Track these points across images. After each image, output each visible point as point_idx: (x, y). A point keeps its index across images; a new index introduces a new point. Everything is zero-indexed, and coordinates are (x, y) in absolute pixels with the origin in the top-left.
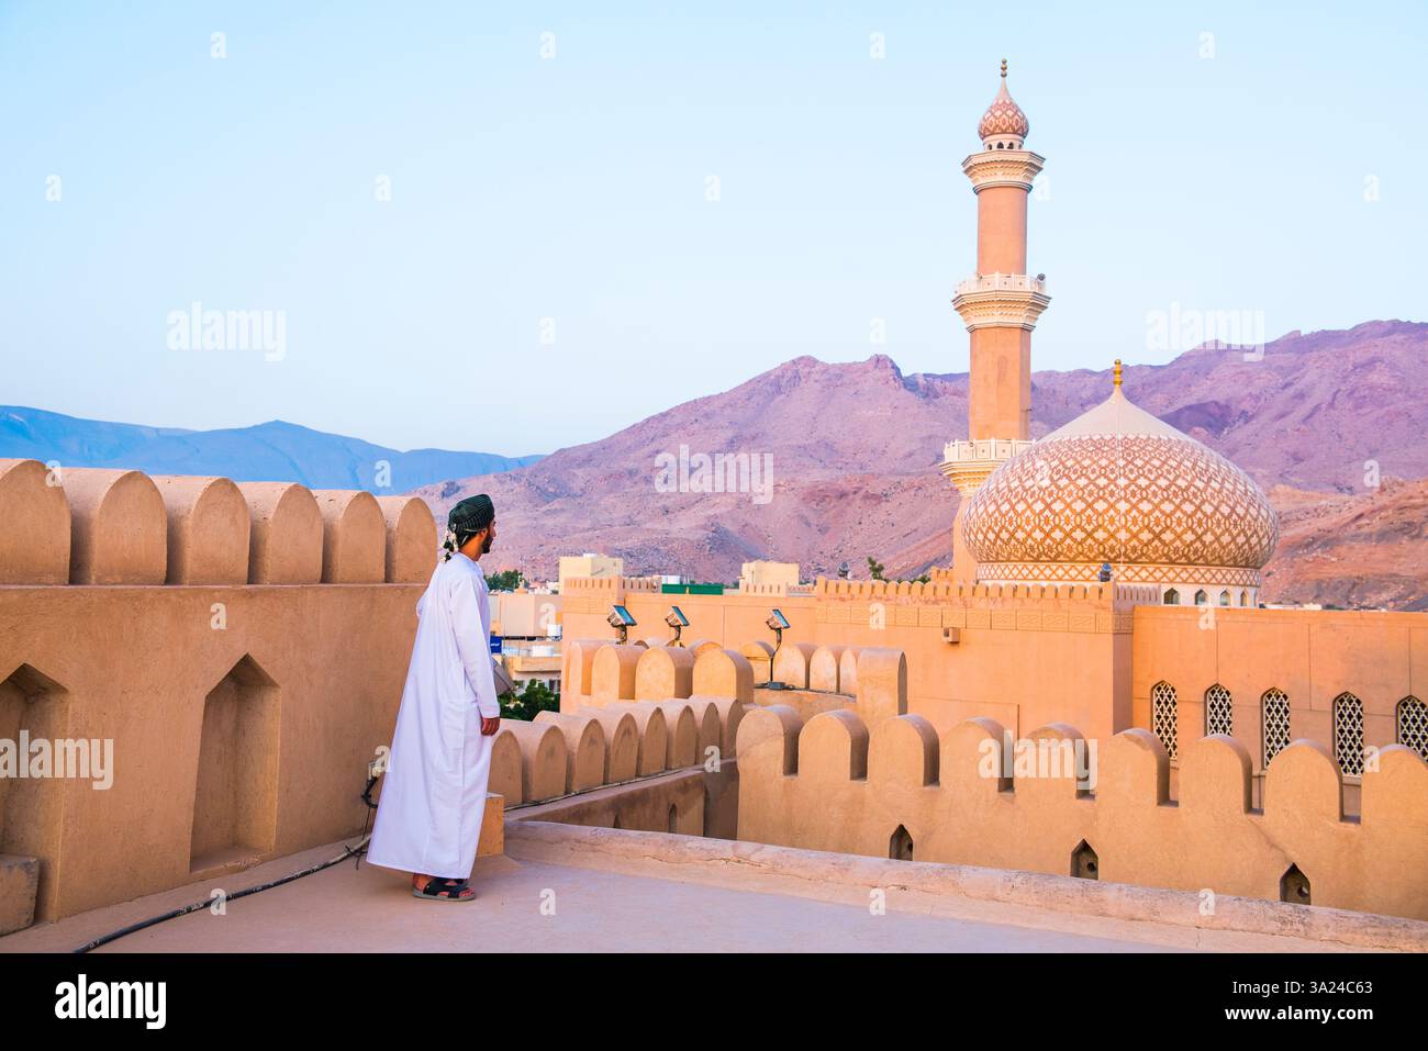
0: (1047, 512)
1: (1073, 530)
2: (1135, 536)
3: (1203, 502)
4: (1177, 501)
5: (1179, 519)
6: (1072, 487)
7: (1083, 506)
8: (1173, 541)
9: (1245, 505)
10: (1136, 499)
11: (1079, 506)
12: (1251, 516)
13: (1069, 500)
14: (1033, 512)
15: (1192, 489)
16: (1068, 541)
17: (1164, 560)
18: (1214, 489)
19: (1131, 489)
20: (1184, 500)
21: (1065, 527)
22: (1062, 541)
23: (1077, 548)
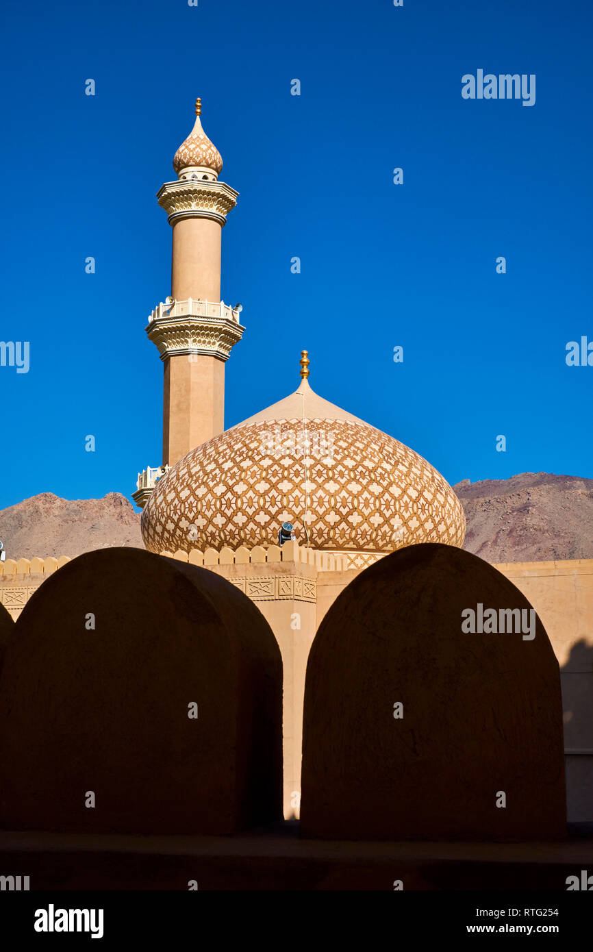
0: (229, 495)
1: (256, 513)
2: (321, 518)
3: (390, 484)
4: (364, 482)
5: (366, 500)
6: (255, 468)
7: (267, 486)
8: (360, 524)
9: (433, 490)
10: (323, 479)
11: (262, 487)
12: (439, 502)
13: (252, 481)
14: (214, 495)
15: (380, 470)
16: (251, 525)
17: (351, 545)
18: (401, 472)
19: (317, 469)
20: (371, 481)
21: (248, 510)
22: (245, 525)
23: (260, 533)
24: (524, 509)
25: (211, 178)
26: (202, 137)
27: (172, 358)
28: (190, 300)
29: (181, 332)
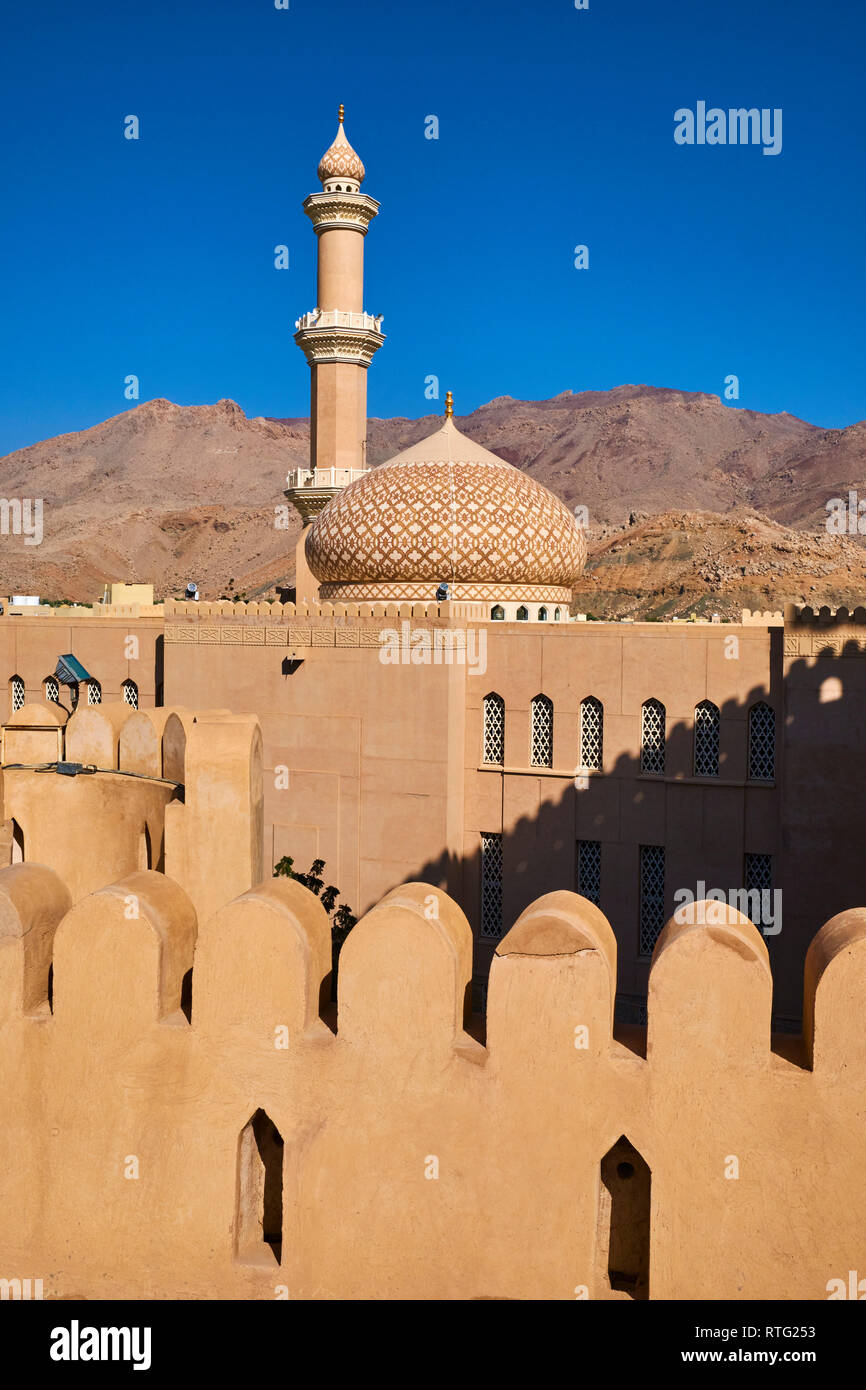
0: (386, 535)
1: (410, 552)
2: (466, 557)
3: (525, 526)
4: (503, 525)
5: (505, 541)
6: (409, 511)
7: (420, 528)
8: (499, 562)
9: (561, 528)
10: (467, 522)
11: (415, 529)
12: (566, 538)
13: (406, 523)
14: (372, 533)
15: (516, 513)
16: (405, 562)
17: (491, 579)
18: (534, 513)
19: (462, 513)
20: (510, 524)
21: (402, 548)
22: (400, 561)
23: (413, 568)
24: (623, 421)
25: (354, 188)
26: (345, 146)
27: (319, 366)
28: (336, 311)
29: (327, 342)
